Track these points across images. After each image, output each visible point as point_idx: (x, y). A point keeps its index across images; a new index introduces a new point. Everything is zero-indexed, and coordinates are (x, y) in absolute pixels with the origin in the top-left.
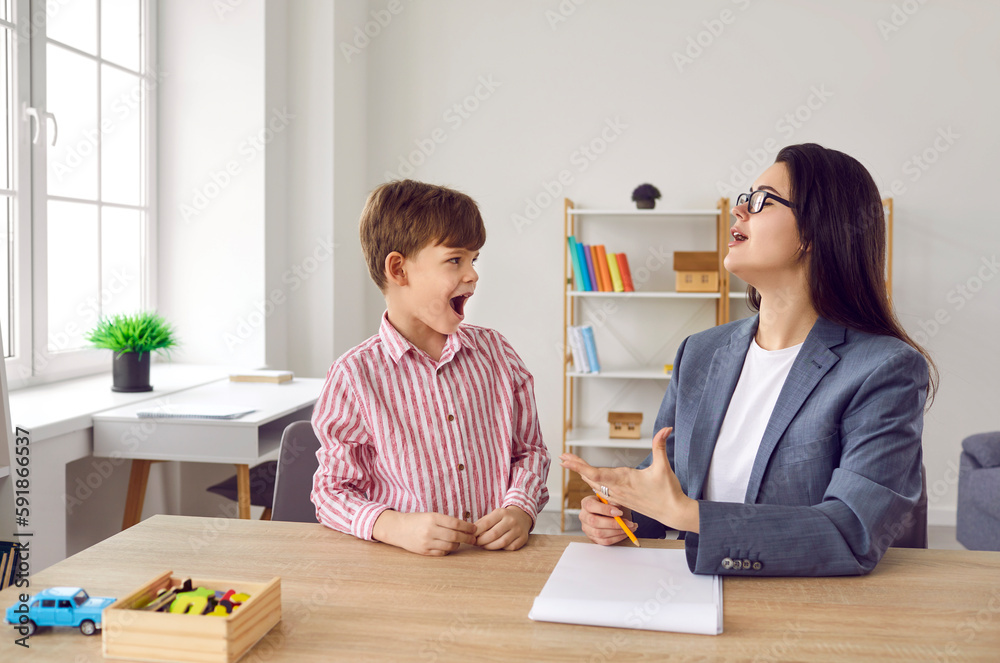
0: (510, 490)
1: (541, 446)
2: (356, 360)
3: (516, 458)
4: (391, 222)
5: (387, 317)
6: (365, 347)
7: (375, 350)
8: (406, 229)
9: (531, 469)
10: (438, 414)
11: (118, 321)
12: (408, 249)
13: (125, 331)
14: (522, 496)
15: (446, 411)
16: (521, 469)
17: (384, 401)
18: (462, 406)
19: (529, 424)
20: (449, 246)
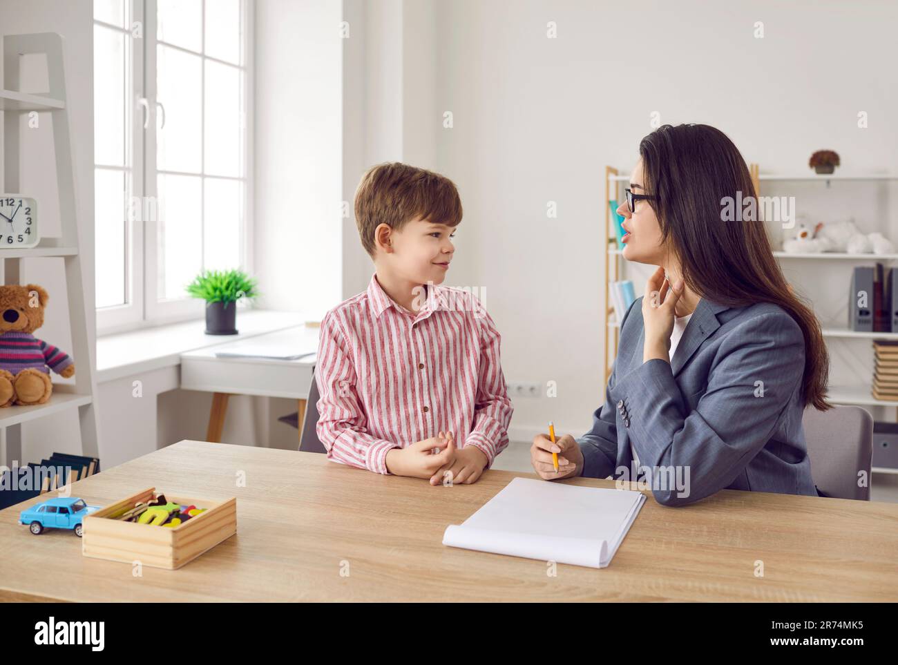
0: (473, 432)
1: (505, 396)
2: (345, 311)
3: (480, 405)
4: (382, 198)
5: (376, 277)
6: (355, 301)
7: (363, 304)
8: (395, 205)
9: (492, 416)
10: (410, 362)
11: (210, 275)
12: (395, 223)
13: (214, 282)
14: (481, 438)
15: (418, 360)
16: (483, 416)
17: (366, 348)
18: (433, 357)
19: (494, 377)
20: (431, 221)
